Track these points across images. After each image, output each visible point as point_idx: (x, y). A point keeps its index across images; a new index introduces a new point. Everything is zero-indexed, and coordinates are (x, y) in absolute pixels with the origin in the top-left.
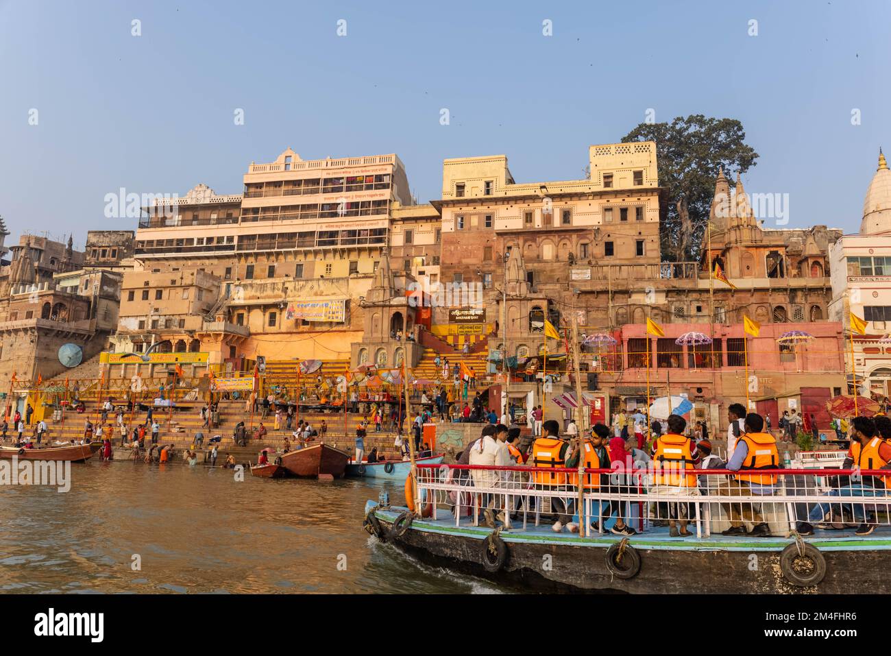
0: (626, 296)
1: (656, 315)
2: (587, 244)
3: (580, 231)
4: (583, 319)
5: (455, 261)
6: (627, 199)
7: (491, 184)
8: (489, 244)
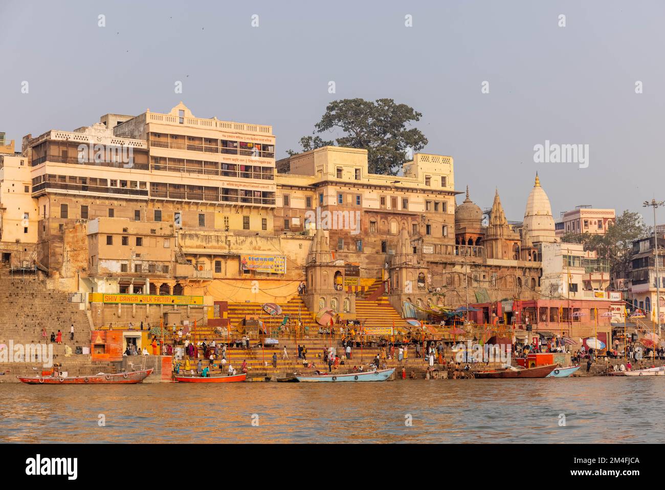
0: (452, 266)
2: (416, 225)
3: (413, 215)
6: (438, 196)
7: (358, 171)
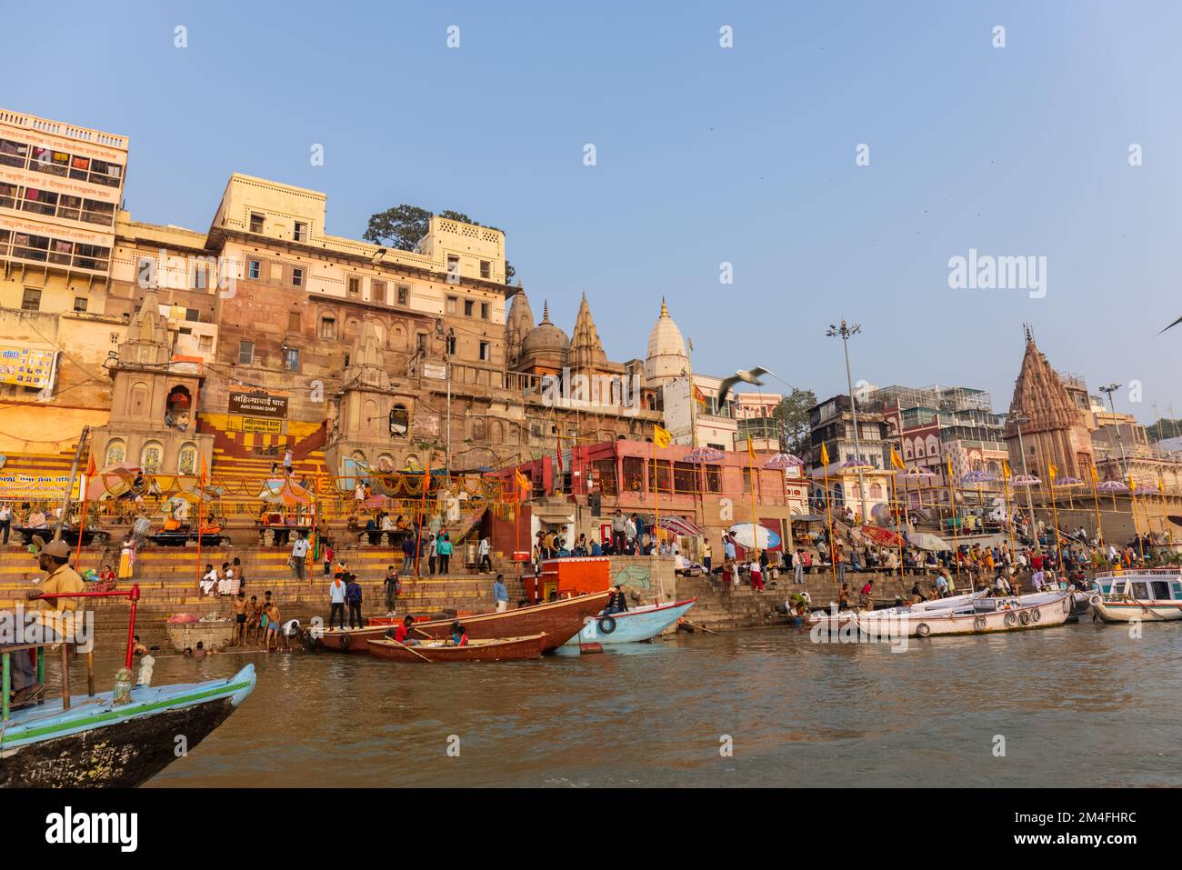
0: (485, 405)
1: (514, 431)
2: (425, 335)
3: (419, 317)
4: (436, 428)
5: (243, 322)
6: (473, 291)
7: (302, 228)
8: (296, 309)
